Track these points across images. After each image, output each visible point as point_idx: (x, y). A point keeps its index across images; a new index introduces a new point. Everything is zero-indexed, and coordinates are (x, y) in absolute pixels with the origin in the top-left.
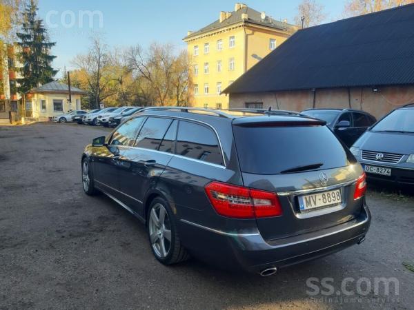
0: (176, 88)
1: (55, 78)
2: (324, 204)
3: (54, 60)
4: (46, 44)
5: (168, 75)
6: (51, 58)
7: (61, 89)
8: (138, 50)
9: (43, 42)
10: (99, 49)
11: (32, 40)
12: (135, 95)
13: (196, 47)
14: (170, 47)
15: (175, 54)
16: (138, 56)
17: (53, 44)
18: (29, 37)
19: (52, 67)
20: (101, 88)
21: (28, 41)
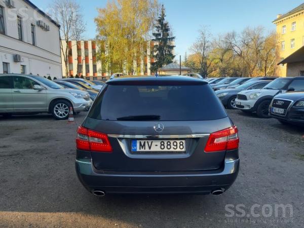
0: (264, 62)
1: (174, 60)
2: (160, 150)
3: (174, 48)
4: (170, 39)
5: (258, 52)
6: (172, 47)
7: (175, 67)
8: (233, 36)
9: (168, 37)
10: (205, 37)
11: (162, 36)
12: (232, 69)
13: (284, 26)
14: (260, 29)
15: (265, 35)
16: (233, 39)
17: (174, 38)
18: (159, 35)
19: (173, 53)
20: (208, 65)
21: (160, 37)
